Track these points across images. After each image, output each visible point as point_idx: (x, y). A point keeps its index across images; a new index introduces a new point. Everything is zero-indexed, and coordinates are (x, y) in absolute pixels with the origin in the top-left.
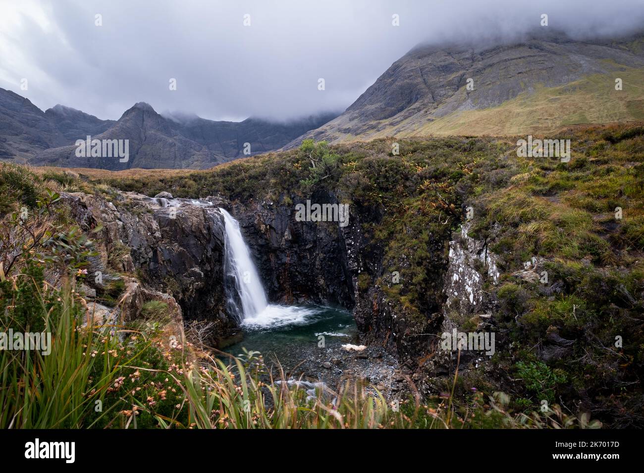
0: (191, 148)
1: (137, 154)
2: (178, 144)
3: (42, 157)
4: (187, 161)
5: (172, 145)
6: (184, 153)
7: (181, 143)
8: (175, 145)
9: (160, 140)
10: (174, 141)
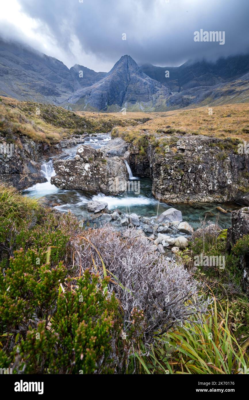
0: (156, 85)
1: (126, 91)
2: (149, 83)
3: (77, 95)
4: (155, 95)
5: (145, 84)
6: (153, 89)
7: (150, 82)
8: (147, 84)
9: (138, 81)
10: (146, 81)
